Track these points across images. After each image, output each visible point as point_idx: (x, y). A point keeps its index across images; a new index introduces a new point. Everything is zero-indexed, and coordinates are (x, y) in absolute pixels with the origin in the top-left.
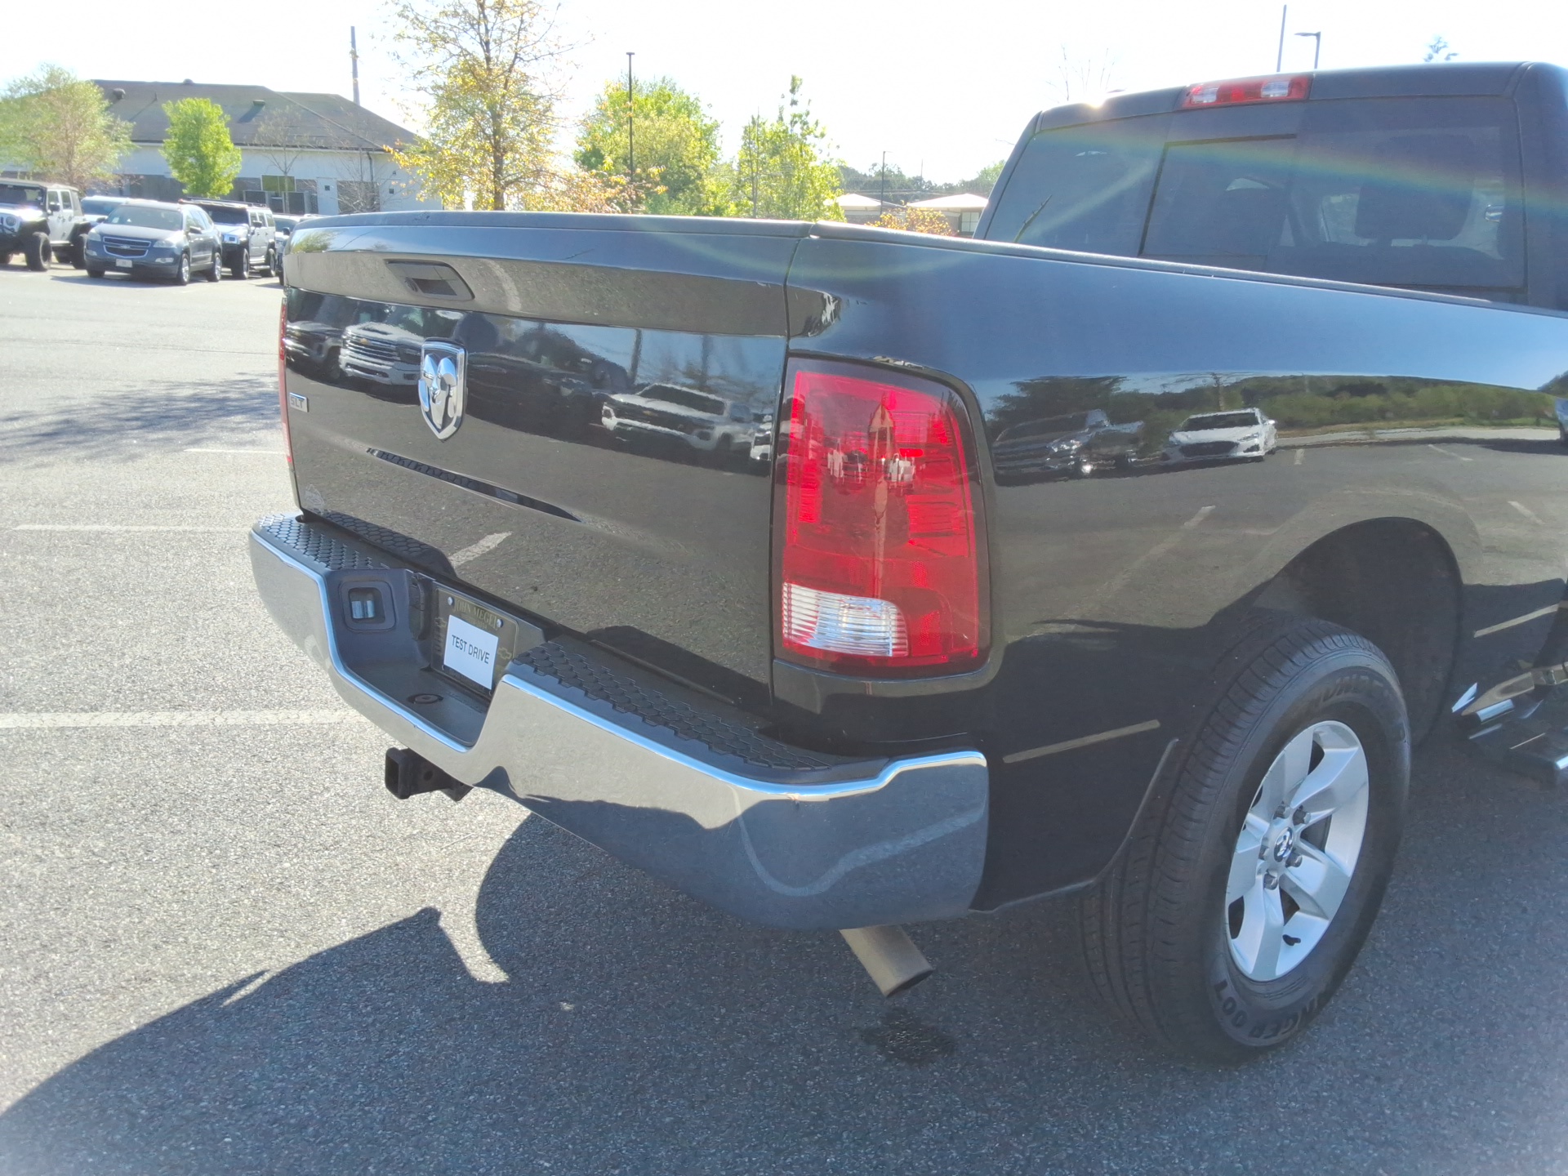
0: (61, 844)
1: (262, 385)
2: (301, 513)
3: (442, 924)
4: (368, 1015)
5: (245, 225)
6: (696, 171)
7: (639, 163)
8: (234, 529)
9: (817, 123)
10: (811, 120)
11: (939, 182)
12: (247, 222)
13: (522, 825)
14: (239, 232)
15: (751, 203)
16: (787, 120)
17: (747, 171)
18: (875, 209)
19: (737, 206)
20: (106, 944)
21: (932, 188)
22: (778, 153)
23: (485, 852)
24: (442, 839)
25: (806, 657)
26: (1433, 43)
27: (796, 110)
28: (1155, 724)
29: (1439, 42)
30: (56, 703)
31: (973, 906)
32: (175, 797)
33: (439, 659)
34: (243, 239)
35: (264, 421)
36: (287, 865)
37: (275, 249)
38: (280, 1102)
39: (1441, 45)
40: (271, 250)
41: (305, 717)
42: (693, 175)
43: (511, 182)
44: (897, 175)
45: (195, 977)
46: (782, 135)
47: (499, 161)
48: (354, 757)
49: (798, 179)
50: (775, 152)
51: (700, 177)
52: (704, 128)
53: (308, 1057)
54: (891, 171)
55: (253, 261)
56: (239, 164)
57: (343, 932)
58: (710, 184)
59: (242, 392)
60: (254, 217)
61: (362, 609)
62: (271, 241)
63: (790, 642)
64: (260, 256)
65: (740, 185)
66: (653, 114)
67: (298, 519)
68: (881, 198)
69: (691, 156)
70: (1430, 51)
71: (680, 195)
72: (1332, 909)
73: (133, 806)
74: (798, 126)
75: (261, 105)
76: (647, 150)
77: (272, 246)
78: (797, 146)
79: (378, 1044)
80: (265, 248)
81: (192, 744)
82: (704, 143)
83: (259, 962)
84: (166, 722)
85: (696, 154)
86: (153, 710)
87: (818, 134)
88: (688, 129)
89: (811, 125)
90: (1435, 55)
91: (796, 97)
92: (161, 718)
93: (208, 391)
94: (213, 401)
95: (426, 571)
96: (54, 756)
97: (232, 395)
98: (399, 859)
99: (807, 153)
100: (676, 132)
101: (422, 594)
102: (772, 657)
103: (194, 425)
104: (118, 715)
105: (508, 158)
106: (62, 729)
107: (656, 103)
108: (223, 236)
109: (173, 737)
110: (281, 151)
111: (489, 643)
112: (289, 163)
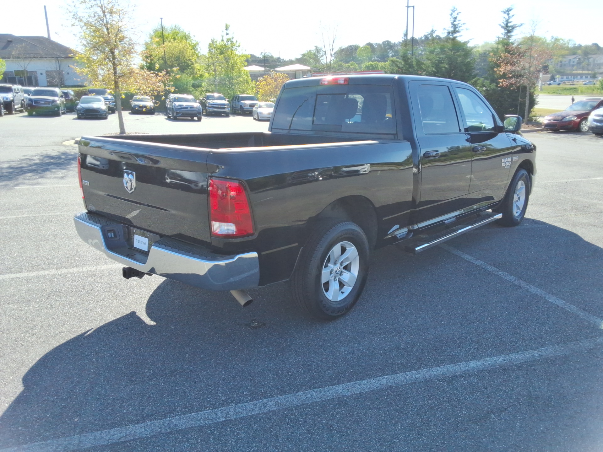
0: (26, 306)
1: (34, 160)
2: (87, 211)
3: (137, 314)
4: (122, 333)
5: (12, 93)
6: (191, 62)
7: (168, 59)
8: (42, 215)
9: (237, 42)
10: (234, 41)
11: (287, 59)
12: (13, 92)
13: (155, 291)
14: (10, 96)
15: (214, 73)
16: (225, 41)
17: (211, 61)
18: (263, 71)
19: (208, 73)
20: (48, 326)
21: (285, 61)
22: (223, 53)
23: (146, 297)
24: (133, 296)
25: (218, 236)
26: (452, 9)
27: (228, 37)
28: (296, 244)
29: (454, 8)
30: (7, 272)
31: (259, 285)
32: (53, 292)
33: (132, 246)
34: (12, 99)
35: (39, 175)
36: (91, 305)
37: (24, 102)
38: (105, 352)
39: (455, 10)
40: (23, 102)
41: (85, 269)
42: (190, 63)
43: (121, 77)
44: (270, 57)
45: (75, 331)
46: (224, 46)
47: (115, 69)
48: (103, 278)
49: (231, 64)
50: (222, 53)
51: (193, 64)
52: (193, 44)
53: (109, 343)
54: (268, 55)
55: (16, 107)
56: (5, 67)
57: (111, 318)
58: (197, 66)
59: (27, 164)
60: (15, 90)
61: (111, 235)
62: (23, 98)
63: (214, 233)
64: (18, 105)
65: (209, 66)
66: (172, 40)
67: (87, 213)
68: (264, 66)
69: (189, 56)
70: (452, 12)
71: (185, 71)
72: (353, 285)
73: (43, 296)
74: (230, 43)
75: (11, 42)
76: (171, 54)
77: (23, 100)
78: (230, 51)
79: (126, 339)
80: (20, 101)
81: (54, 279)
82: (193, 51)
83: (91, 326)
84: (43, 274)
85: (190, 55)
86: (39, 271)
87: (238, 46)
88: (187, 46)
89: (235, 42)
90: (453, 13)
91: (228, 32)
92: (41, 273)
93: (14, 164)
94: (17, 168)
95: (126, 224)
96: (14, 286)
97: (24, 165)
98: (122, 301)
99: (233, 53)
100: (182, 47)
101: (127, 230)
102: (211, 236)
103: (14, 178)
104: (28, 273)
105: (118, 68)
106: (13, 278)
107: (173, 36)
108: (3, 98)
109: (47, 277)
110: (22, 60)
111: (146, 240)
112: (26, 66)
